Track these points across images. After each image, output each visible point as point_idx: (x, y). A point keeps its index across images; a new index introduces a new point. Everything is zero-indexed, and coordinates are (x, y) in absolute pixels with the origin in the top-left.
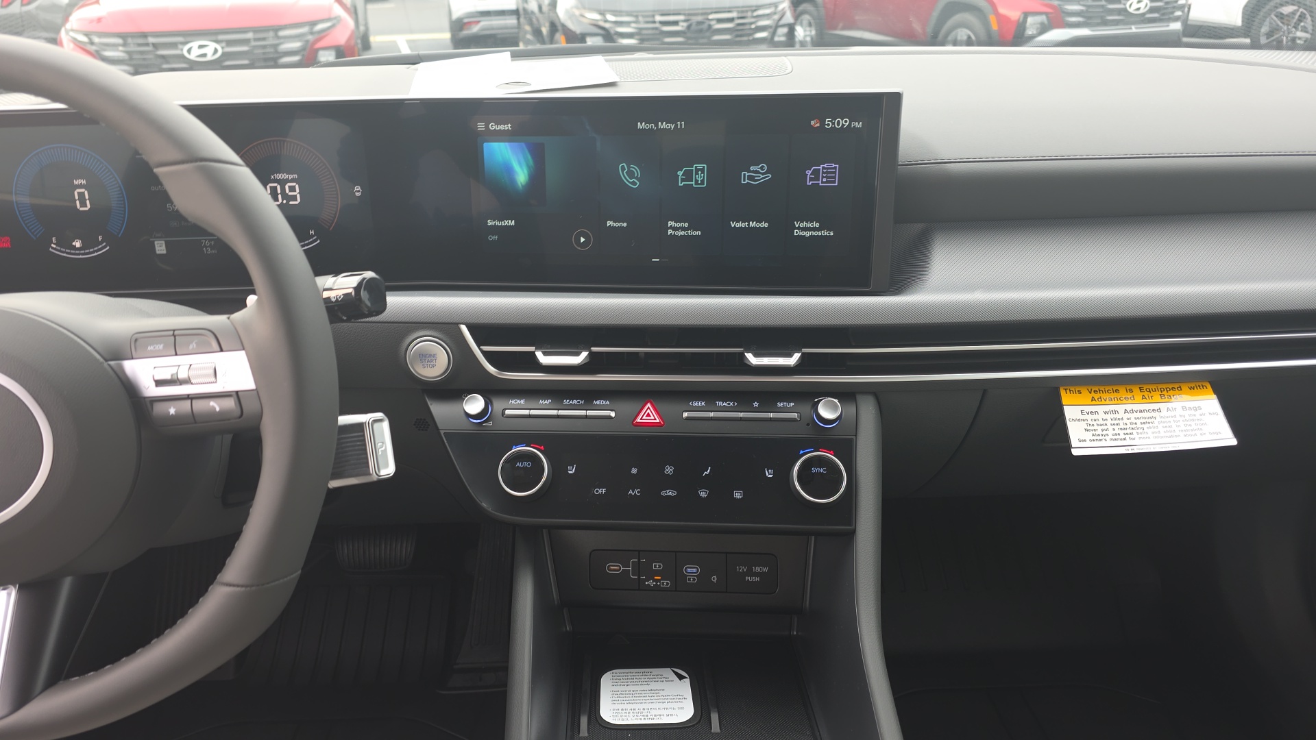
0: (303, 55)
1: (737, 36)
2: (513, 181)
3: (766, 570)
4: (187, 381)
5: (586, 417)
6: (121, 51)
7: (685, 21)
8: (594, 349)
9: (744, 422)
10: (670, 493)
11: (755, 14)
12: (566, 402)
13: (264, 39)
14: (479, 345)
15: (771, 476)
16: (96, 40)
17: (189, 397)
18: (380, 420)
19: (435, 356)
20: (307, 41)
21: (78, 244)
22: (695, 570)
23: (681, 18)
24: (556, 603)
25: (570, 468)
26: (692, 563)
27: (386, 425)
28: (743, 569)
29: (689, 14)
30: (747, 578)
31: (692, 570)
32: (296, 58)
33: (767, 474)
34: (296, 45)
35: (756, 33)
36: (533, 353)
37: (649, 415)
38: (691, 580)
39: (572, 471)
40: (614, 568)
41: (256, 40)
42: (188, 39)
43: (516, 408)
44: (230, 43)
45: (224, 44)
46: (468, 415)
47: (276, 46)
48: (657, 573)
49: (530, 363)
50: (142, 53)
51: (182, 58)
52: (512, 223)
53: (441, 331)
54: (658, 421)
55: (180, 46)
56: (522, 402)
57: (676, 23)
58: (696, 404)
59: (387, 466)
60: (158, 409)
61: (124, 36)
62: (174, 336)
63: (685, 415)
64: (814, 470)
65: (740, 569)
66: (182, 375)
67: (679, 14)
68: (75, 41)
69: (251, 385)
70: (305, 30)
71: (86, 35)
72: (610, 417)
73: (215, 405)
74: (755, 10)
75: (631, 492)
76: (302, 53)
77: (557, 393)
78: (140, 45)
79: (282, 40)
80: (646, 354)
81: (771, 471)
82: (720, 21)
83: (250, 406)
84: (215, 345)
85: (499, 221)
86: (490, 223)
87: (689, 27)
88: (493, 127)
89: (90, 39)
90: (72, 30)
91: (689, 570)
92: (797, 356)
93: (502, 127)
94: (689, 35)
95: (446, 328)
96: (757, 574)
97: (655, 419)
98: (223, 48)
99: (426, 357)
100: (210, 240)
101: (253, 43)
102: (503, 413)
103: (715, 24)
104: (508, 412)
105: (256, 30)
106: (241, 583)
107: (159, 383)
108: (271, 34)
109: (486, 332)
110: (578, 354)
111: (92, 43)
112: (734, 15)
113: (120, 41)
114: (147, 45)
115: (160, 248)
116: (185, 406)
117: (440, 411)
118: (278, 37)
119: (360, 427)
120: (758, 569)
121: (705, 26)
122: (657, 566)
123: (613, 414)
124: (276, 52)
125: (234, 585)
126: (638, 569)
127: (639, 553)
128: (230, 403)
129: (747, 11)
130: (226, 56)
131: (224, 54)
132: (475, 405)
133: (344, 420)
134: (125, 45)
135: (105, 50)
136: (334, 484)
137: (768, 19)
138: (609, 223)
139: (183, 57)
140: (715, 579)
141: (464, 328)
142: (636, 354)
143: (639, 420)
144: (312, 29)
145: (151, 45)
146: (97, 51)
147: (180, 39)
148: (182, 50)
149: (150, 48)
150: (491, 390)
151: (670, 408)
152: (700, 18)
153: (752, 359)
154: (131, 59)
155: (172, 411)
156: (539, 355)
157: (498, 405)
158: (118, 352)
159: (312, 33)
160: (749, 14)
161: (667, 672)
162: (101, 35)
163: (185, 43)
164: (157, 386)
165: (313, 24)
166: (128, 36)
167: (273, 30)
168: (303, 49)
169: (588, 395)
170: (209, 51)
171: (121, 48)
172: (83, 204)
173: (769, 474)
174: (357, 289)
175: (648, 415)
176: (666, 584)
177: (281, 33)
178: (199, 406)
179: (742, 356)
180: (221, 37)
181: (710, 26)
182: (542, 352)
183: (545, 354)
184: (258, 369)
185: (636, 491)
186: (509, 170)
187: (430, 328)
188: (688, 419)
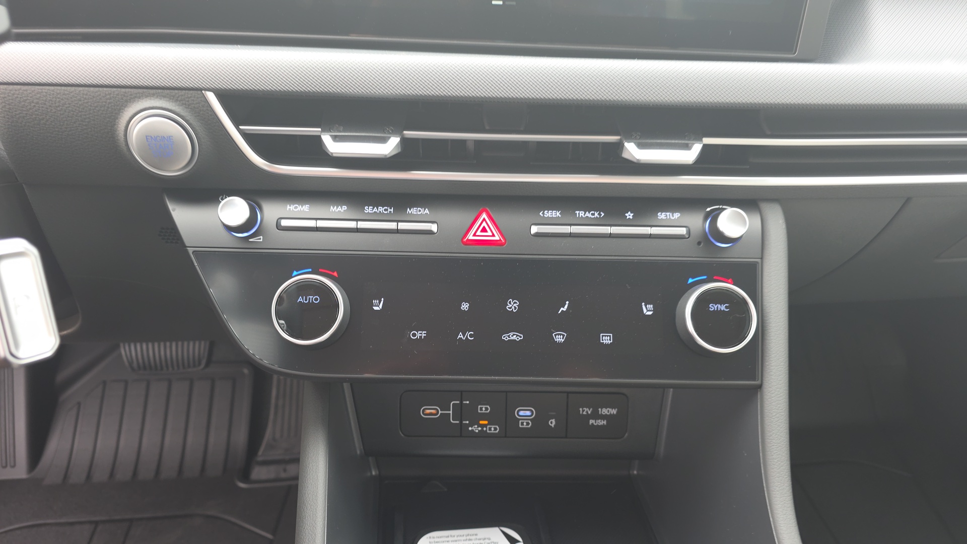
3: (614, 411)
5: (397, 231)
8: (408, 133)
9: (614, 240)
10: (514, 337)
12: (369, 210)
14: (237, 124)
15: (650, 313)
19: (170, 139)
22: (528, 413)
24: (358, 452)
25: (375, 302)
26: (525, 404)
28: (587, 411)
30: (591, 422)
31: (525, 413)
33: (645, 310)
36: (318, 139)
38: (524, 425)
39: (379, 306)
40: (430, 411)
43: (297, 218)
46: (226, 227)
48: (484, 416)
49: (314, 152)
53: (177, 101)
54: (497, 238)
56: (306, 207)
58: (549, 214)
63: (534, 229)
64: (713, 307)
65: (583, 411)
72: (430, 232)
75: (460, 336)
77: (356, 197)
80: (478, 142)
81: (650, 307)
91: (521, 413)
92: (697, 148)
95: (181, 97)
96: (603, 417)
97: (493, 235)
102: (278, 224)
104: (284, 223)
109: (245, 104)
110: (384, 140)
120: (605, 411)
122: (484, 409)
123: (434, 227)
126: (460, 412)
127: (461, 394)
132: (235, 212)
140: (552, 423)
141: (211, 97)
142: (463, 142)
143: (471, 237)
150: (260, 190)
151: (513, 219)
153: (633, 151)
156: (327, 139)
157: (272, 212)
161: (496, 534)
169: (399, 199)
173: (648, 310)
175: (484, 230)
176: (494, 429)
179: (619, 146)
182: (331, 136)
183: (335, 138)
185: (468, 334)
187: (163, 97)
188: (538, 235)
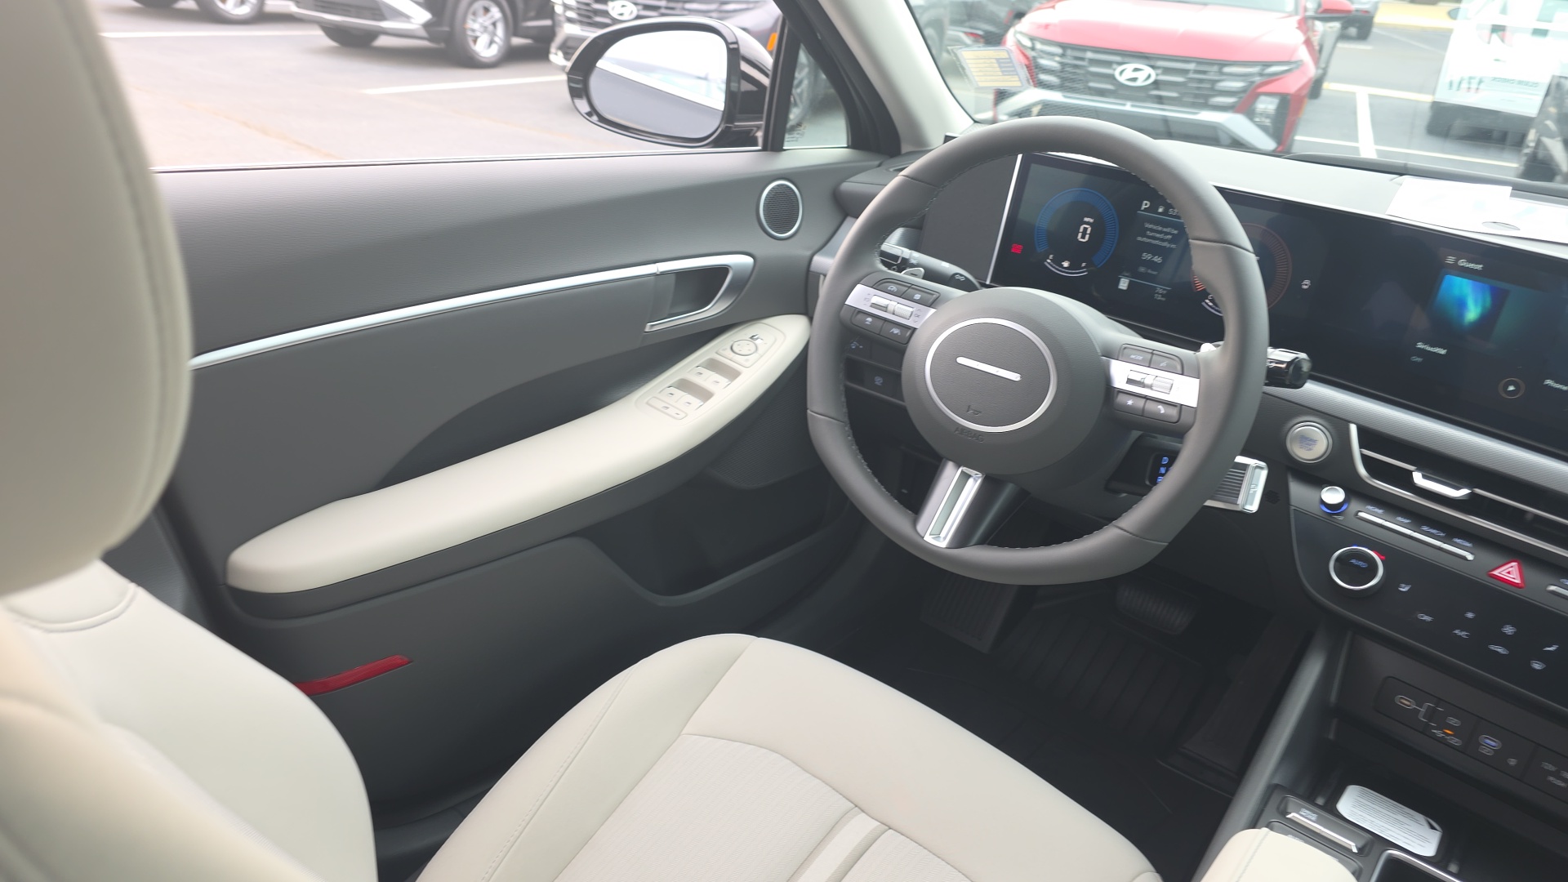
0: (1239, 97)
2: (1461, 315)
4: (1150, 387)
5: (1440, 549)
6: (1055, 61)
8: (1478, 491)
10: (1500, 650)
12: (1426, 528)
13: (1204, 72)
14: (1361, 446)
16: (1039, 46)
17: (1146, 398)
18: (1262, 468)
19: (1315, 441)
20: (1252, 82)
21: (1066, 264)
22: (1493, 744)
24: (1331, 704)
25: (1403, 585)
26: (1494, 736)
27: (1264, 474)
28: (1549, 767)
30: (1551, 778)
31: (1490, 744)
32: (1230, 100)
34: (1237, 85)
36: (1410, 472)
37: (1510, 572)
38: (1485, 751)
39: (1404, 588)
40: (1406, 702)
41: (1196, 72)
42: (1126, 60)
43: (1371, 515)
44: (1167, 71)
45: (1159, 71)
46: (1323, 502)
47: (1214, 82)
48: (1450, 727)
49: (1405, 481)
50: (1076, 66)
51: (1112, 78)
52: (1443, 352)
53: (1330, 422)
54: (1518, 581)
55: (1115, 66)
56: (1380, 511)
59: (1251, 504)
60: (1121, 398)
61: (1064, 46)
62: (1152, 354)
63: (1552, 588)
65: (1546, 766)
66: (1147, 382)
68: (1019, 44)
69: (1194, 404)
70: (1256, 70)
71: (1032, 39)
72: (1464, 558)
73: (1162, 409)
75: (1457, 632)
76: (1242, 95)
77: (1419, 518)
78: (1076, 58)
79: (1224, 78)
80: (1537, 516)
83: (1186, 418)
84: (1179, 367)
85: (1431, 346)
86: (1420, 345)
88: (1462, 263)
89: (1033, 44)
90: (1021, 33)
91: (1488, 741)
93: (1471, 266)
95: (1336, 423)
96: (1564, 780)
97: (1516, 579)
98: (1157, 75)
99: (1306, 440)
100: (1164, 290)
101: (1191, 75)
102: (1357, 514)
104: (1362, 514)
105: (1199, 62)
106: (1131, 531)
107: (1130, 381)
108: (1215, 68)
109: (1372, 437)
110: (1458, 488)
111: (1033, 49)
113: (1059, 51)
114: (1082, 59)
115: (1124, 284)
116: (1140, 403)
117: (1298, 492)
118: (1221, 73)
119: (1245, 467)
122: (1453, 721)
123: (1470, 557)
124: (1212, 89)
125: (1125, 531)
126: (1431, 714)
127: (1439, 701)
128: (1173, 412)
130: (1157, 84)
131: (1155, 82)
132: (1334, 495)
133: (1240, 459)
134: (1063, 55)
135: (1042, 58)
136: (1209, 503)
138: (1549, 382)
140: (1512, 762)
141: (1353, 429)
142: (1523, 512)
143: (1496, 573)
144: (1263, 70)
145: (1087, 60)
146: (1034, 58)
147: (1118, 59)
148: (1114, 70)
149: (1086, 63)
150: (1356, 491)
151: (1536, 577)
154: (1063, 71)
155: (1130, 403)
156: (1417, 475)
157: (1354, 506)
158: (1111, 353)
159: (1261, 75)
161: (1420, 817)
162: (1045, 42)
163: (1121, 64)
164: (1127, 383)
165: (1268, 65)
166: (1069, 48)
167: (1220, 64)
168: (1243, 91)
169: (1452, 531)
170: (1141, 76)
171: (1057, 59)
172: (1083, 237)
174: (1289, 364)
176: (1456, 742)
177: (1227, 70)
178: (1150, 406)
180: (1160, 63)
182: (1421, 473)
183: (1423, 476)
184: (1205, 394)
185: (1464, 633)
186: (1462, 305)
187: (1322, 418)
188: (1553, 592)
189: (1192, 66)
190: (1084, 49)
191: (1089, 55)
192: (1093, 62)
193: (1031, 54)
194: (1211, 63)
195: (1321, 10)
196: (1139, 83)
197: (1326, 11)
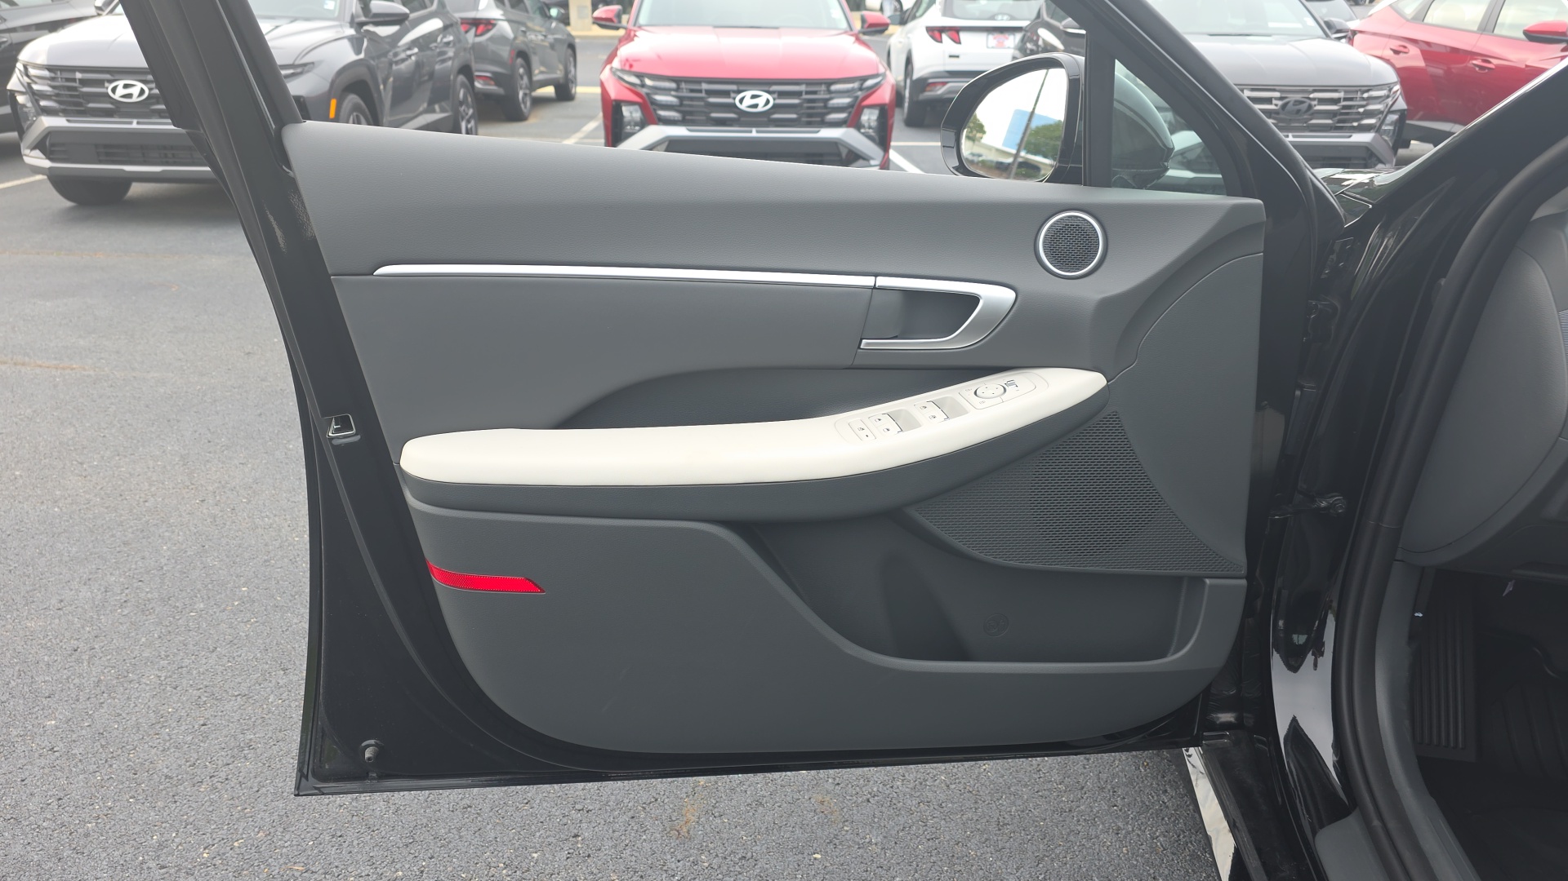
0: (850, 113)
1: (1339, 121)
6: (672, 96)
7: (1281, 99)
11: (1366, 95)
13: (815, 93)
16: (648, 82)
20: (857, 97)
23: (1277, 94)
29: (1284, 90)
32: (842, 116)
34: (846, 101)
35: (1362, 119)
41: (807, 93)
42: (741, 88)
44: (782, 94)
45: (776, 96)
47: (826, 101)
50: (692, 99)
51: (732, 107)
55: (732, 95)
57: (1269, 101)
61: (677, 80)
67: (1274, 90)
68: (622, 81)
70: (856, 85)
71: (637, 76)
74: (1368, 91)
76: (850, 110)
78: (692, 91)
79: (833, 95)
82: (1322, 101)
87: (1284, 106)
89: (641, 81)
94: (1282, 116)
98: (774, 99)
101: (805, 96)
103: (1315, 105)
105: (809, 82)
108: (823, 88)
111: (643, 85)
112: (1341, 95)
113: (673, 85)
114: (700, 91)
118: (829, 92)
121: (1304, 107)
124: (825, 107)
129: (1357, 92)
130: (777, 108)
131: (775, 106)
134: (678, 89)
135: (656, 94)
137: (1380, 103)
139: (734, 105)
144: (862, 85)
145: (704, 92)
146: (648, 94)
147: (734, 87)
148: (734, 99)
149: (703, 95)
152: (1298, 97)
154: (681, 105)
159: (861, 89)
160: (1359, 95)
162: (653, 77)
163: (739, 92)
165: (864, 79)
166: (681, 81)
167: (825, 83)
168: (850, 106)
170: (761, 101)
171: (673, 93)
177: (834, 87)
180: (774, 88)
181: (1310, 107)
189: (803, 88)
190: (698, 81)
191: (705, 86)
192: (710, 93)
193: (644, 91)
194: (818, 82)
195: (866, 25)
196: (760, 109)
197: (871, 25)
